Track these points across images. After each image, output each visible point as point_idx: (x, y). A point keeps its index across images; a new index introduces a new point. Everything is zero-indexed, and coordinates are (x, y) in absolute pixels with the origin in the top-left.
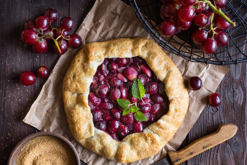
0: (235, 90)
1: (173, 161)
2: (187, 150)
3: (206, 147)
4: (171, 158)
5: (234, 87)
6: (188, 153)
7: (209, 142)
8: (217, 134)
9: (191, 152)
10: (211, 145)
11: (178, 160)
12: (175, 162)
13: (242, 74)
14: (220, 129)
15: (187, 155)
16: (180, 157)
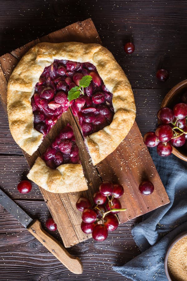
0: (85, 244)
1: (32, 227)
2: (46, 236)
3: (55, 252)
4: (34, 224)
5: (87, 243)
6: (43, 238)
7: (59, 253)
8: (69, 257)
9: (46, 240)
10: (58, 255)
11: (34, 232)
12: (32, 229)
13: (100, 250)
14: (75, 259)
15: (41, 238)
16: (37, 232)
